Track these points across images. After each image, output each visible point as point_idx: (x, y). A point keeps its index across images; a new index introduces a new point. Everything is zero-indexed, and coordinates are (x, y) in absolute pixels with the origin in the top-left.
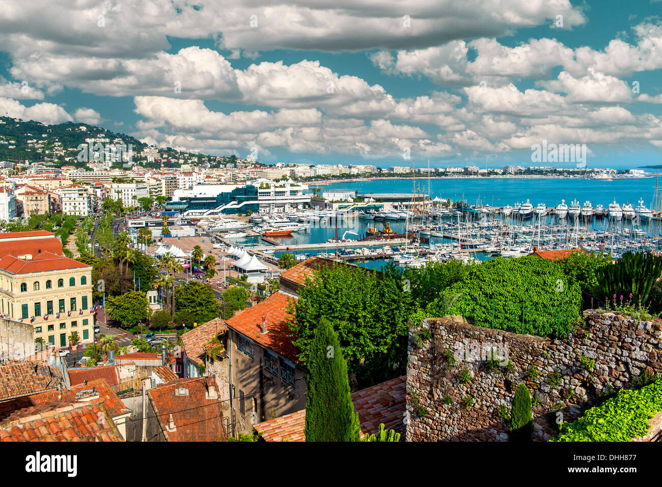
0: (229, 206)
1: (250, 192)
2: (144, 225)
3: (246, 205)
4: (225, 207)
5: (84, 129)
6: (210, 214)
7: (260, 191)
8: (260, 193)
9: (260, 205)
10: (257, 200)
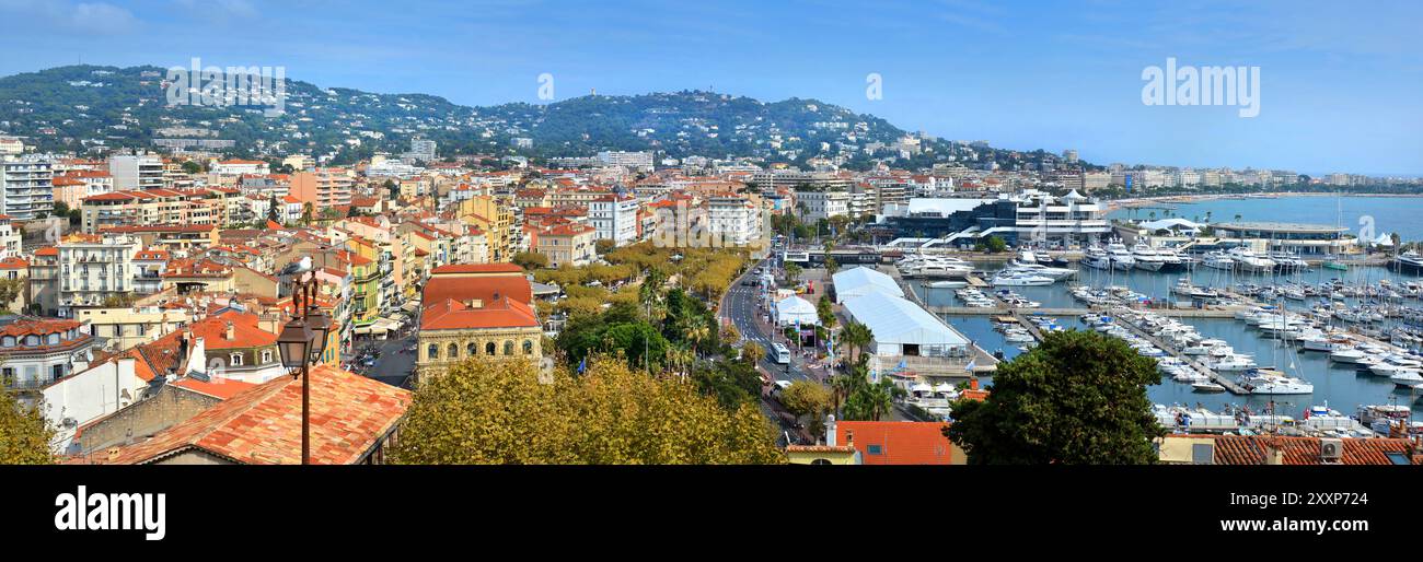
0: (965, 234)
1: (1004, 212)
2: (807, 260)
3: (995, 233)
4: (958, 235)
5: (814, 108)
6: (932, 246)
7: (1019, 210)
8: (1020, 214)
9: (1020, 235)
10: (1014, 225)
